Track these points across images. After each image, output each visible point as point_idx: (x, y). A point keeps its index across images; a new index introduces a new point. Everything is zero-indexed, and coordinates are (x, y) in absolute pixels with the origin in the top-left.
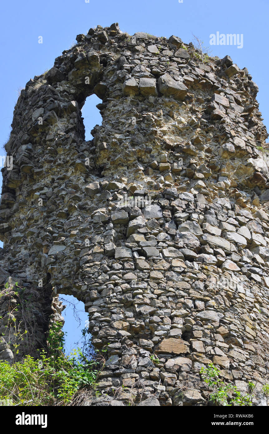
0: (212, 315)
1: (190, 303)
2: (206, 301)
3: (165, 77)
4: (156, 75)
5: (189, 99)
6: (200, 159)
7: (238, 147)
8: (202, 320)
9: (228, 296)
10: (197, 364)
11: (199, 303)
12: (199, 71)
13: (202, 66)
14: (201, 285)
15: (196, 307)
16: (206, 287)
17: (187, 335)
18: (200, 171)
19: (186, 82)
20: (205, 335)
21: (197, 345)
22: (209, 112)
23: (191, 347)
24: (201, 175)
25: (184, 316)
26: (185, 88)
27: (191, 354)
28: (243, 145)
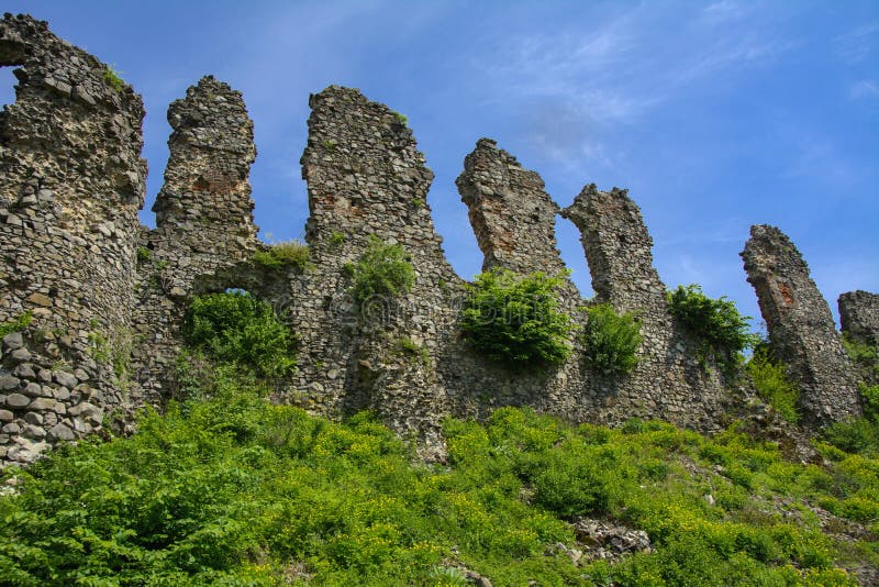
0: (75, 283)
1: (60, 272)
2: (72, 273)
3: (80, 88)
4: (73, 84)
5: (95, 111)
6: (92, 161)
7: (122, 161)
8: (66, 285)
9: (89, 272)
10: (55, 315)
11: (67, 273)
12: (108, 92)
13: (111, 89)
14: (71, 260)
15: (64, 275)
16: (74, 262)
17: (53, 293)
18: (89, 170)
19: (95, 98)
20: (66, 296)
21: (59, 303)
22: (107, 125)
23: (54, 303)
24: (89, 174)
25: (53, 280)
26: (93, 102)
27: (53, 308)
28: (126, 160)
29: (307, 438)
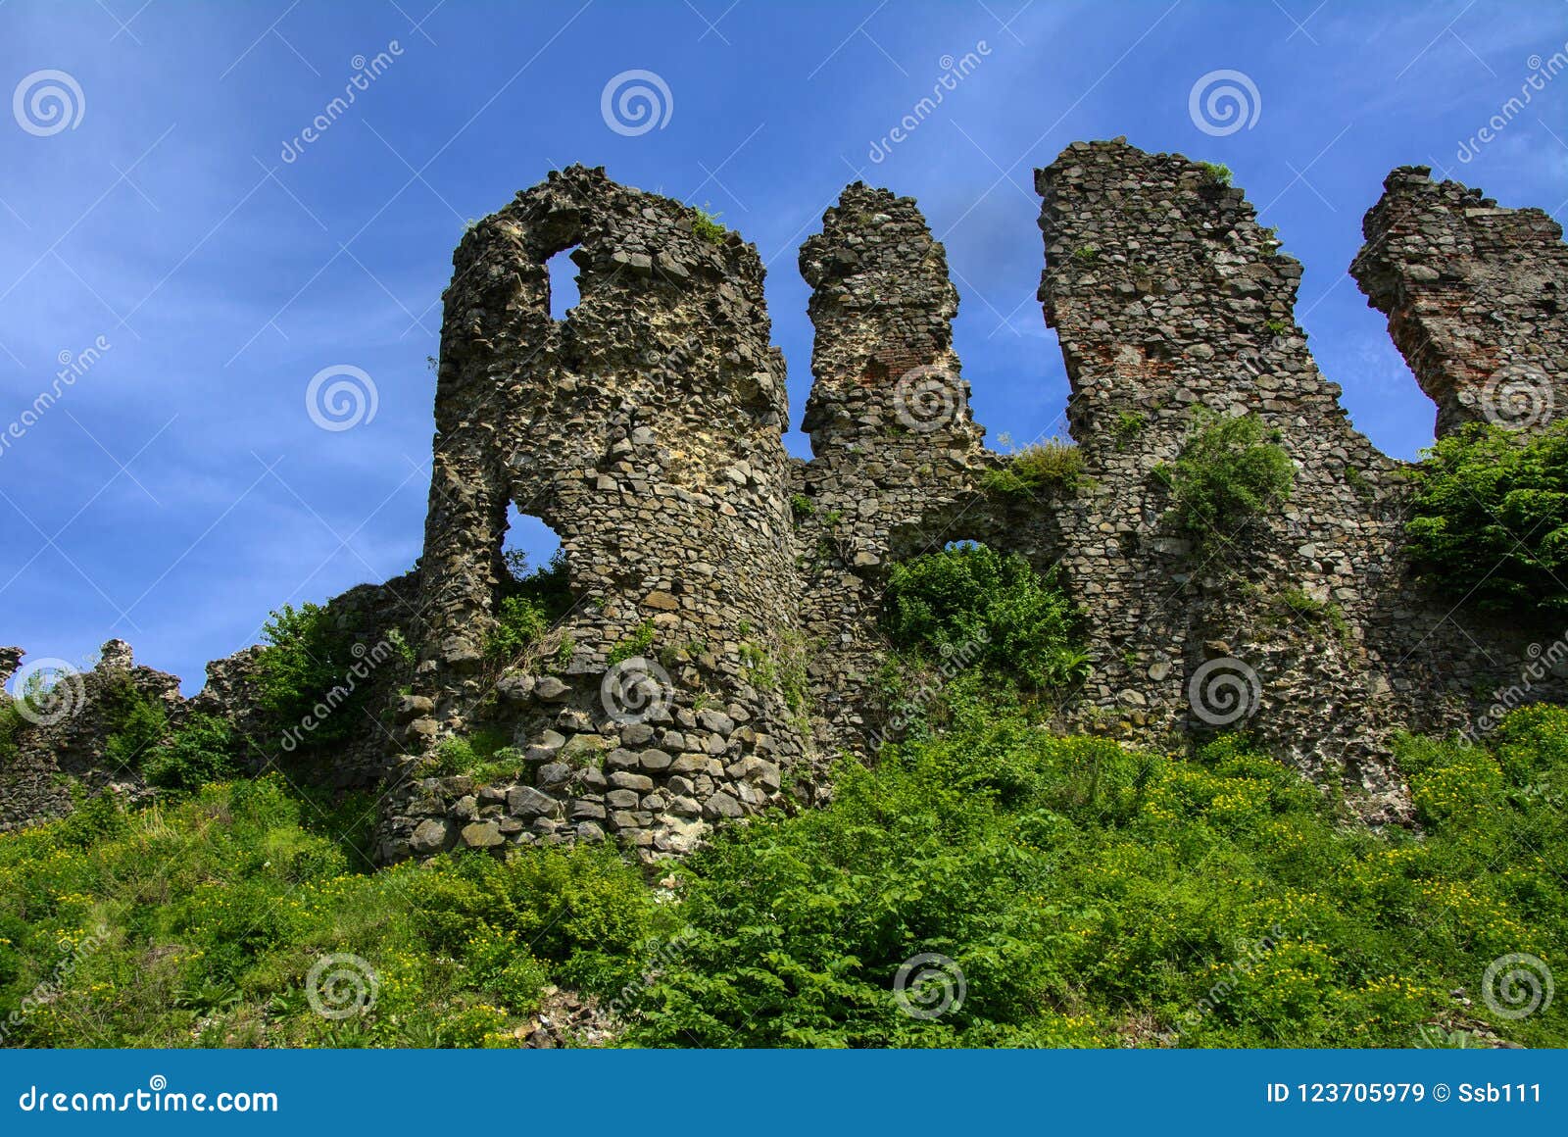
0: (705, 568)
1: (682, 554)
2: (699, 552)
3: (663, 256)
4: (652, 252)
5: (690, 288)
6: (699, 367)
7: (743, 358)
8: (694, 572)
9: (723, 546)
10: (686, 623)
11: (691, 553)
12: (704, 253)
13: (707, 245)
14: (694, 532)
15: (688, 558)
16: (700, 534)
17: (677, 589)
18: (697, 383)
19: (688, 266)
20: (696, 591)
21: (687, 602)
22: (712, 306)
23: (680, 603)
24: (698, 389)
25: (675, 567)
26: (685, 273)
27: (680, 611)
28: (748, 354)
29: (1127, 791)
